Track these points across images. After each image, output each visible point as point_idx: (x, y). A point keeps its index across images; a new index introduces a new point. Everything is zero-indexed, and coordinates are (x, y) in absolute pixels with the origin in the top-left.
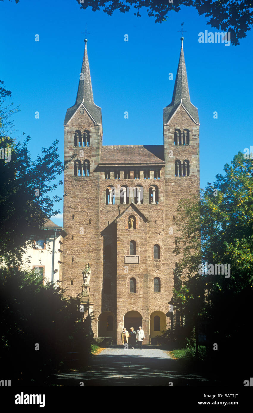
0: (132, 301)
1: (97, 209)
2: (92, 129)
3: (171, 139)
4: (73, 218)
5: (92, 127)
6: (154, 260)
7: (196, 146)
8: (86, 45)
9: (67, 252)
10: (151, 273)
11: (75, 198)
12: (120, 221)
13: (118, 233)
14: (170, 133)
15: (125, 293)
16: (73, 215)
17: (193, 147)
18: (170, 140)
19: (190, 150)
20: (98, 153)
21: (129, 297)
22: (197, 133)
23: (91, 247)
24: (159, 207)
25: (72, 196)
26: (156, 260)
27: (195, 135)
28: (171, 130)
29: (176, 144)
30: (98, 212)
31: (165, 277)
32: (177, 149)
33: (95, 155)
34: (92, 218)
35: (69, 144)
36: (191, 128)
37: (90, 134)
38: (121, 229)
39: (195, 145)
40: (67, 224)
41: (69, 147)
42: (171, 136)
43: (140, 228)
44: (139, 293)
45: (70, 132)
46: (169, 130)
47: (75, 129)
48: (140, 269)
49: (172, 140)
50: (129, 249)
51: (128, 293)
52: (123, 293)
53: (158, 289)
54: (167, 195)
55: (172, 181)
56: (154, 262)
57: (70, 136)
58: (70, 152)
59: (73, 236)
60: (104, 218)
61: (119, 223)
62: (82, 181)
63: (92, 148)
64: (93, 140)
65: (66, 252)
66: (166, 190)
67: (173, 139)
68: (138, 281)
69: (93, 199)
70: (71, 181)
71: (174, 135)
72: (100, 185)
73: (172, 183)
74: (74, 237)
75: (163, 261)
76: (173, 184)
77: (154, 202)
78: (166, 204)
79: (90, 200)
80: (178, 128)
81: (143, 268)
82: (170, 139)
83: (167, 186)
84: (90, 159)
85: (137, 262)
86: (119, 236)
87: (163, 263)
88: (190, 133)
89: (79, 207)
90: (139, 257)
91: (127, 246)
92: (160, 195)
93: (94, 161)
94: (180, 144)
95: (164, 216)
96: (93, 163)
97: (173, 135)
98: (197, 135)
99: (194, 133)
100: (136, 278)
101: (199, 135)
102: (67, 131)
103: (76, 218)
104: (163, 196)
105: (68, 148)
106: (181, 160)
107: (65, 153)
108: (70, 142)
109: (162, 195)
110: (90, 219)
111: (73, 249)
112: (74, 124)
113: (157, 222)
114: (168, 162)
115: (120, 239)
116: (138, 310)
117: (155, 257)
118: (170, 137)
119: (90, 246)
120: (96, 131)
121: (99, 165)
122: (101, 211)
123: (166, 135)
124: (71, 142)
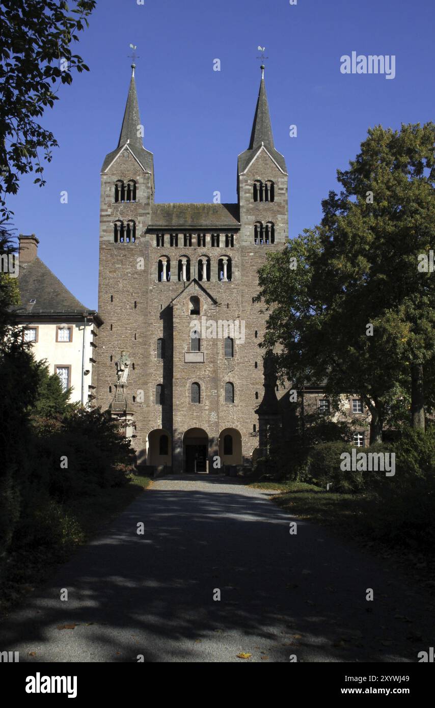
0: (195, 414)
1: (146, 287)
2: (139, 179)
3: (250, 193)
4: (112, 301)
5: (139, 175)
6: (226, 359)
7: (283, 204)
8: (133, 72)
9: (104, 347)
10: (221, 376)
11: (115, 272)
12: (178, 304)
13: (174, 320)
14: (248, 185)
15: (185, 404)
16: (112, 296)
17: (279, 205)
18: (248, 195)
19: (276, 208)
20: (147, 212)
21: (190, 409)
22: (285, 186)
23: (137, 340)
24: (232, 286)
25: (111, 270)
26: (228, 359)
27: (282, 189)
28: (249, 181)
29: (255, 200)
30: (147, 292)
31: (240, 382)
32: (258, 207)
33: (143, 214)
34: (138, 300)
35: (107, 199)
36: (276, 179)
37: (137, 185)
38: (179, 315)
39: (282, 201)
40: (103, 309)
41: (106, 202)
42: (249, 190)
43: (206, 313)
44: (204, 403)
45: (109, 183)
46: (246, 181)
47: (115, 179)
48: (205, 371)
49: (250, 195)
50: (190, 343)
51: (189, 404)
52: (182, 403)
53: (231, 398)
54: (243, 270)
55: (249, 251)
56: (226, 361)
57: (109, 188)
58: (109, 210)
59: (111, 325)
60: (155, 300)
61: (176, 307)
62: (125, 249)
63: (139, 205)
64: (141, 194)
65: (102, 347)
66: (243, 262)
67: (251, 193)
68: (203, 387)
69: (140, 274)
70: (110, 249)
71: (253, 188)
72: (150, 255)
73: (251, 252)
74: (113, 327)
75: (238, 360)
76: (252, 254)
77: (226, 279)
78: (242, 282)
79: (136, 276)
80: (259, 178)
81: (209, 369)
82: (247, 193)
83: (243, 256)
84: (135, 220)
85: (202, 361)
86: (177, 324)
87: (238, 363)
88: (275, 186)
89: (121, 285)
90: (205, 355)
91: (188, 338)
92: (233, 269)
93: (141, 222)
94: (261, 200)
95: (239, 298)
96: (141, 225)
97: (251, 188)
98: (285, 189)
99: (281, 186)
100: (200, 383)
101: (287, 189)
102: (104, 181)
103: (116, 300)
104: (239, 271)
105: (105, 204)
106: (263, 222)
107: (102, 210)
108: (108, 196)
109: (237, 269)
110: (135, 302)
111: (112, 344)
112: (115, 172)
113: (230, 306)
114: (245, 224)
115: (178, 329)
116: (203, 428)
117: (226, 355)
118: (247, 191)
119: (135, 339)
120: (145, 181)
121: (149, 227)
122: (151, 291)
123: (242, 187)
124: (110, 197)
